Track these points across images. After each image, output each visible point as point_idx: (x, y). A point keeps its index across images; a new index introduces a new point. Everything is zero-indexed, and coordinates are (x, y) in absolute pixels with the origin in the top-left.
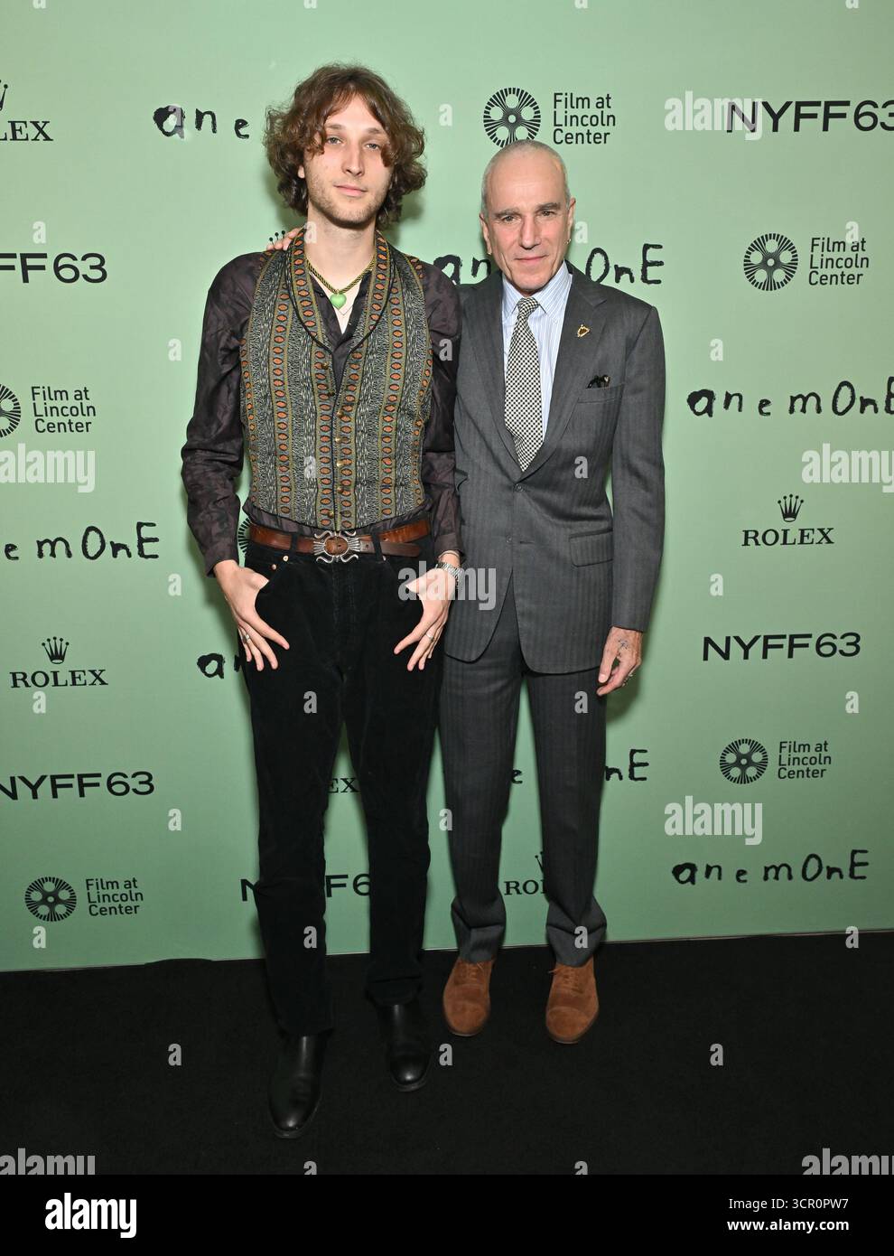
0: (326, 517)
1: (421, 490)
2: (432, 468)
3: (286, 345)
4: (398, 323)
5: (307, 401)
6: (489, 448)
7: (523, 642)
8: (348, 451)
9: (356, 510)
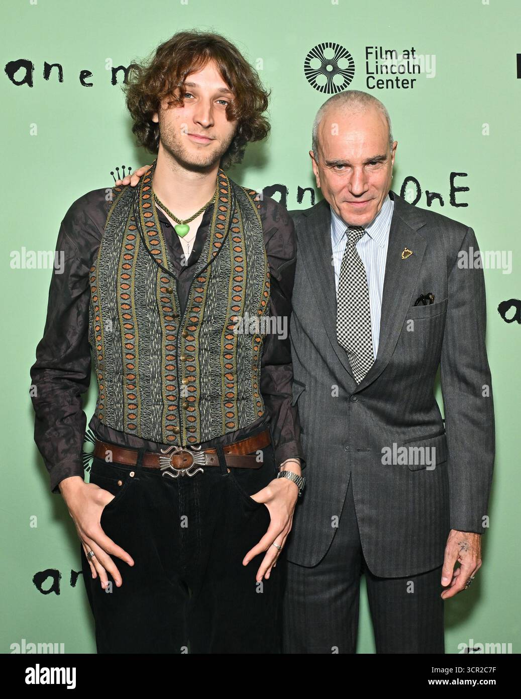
0: (171, 433)
1: (261, 403)
2: (271, 379)
3: (132, 272)
4: (238, 249)
5: (153, 323)
6: (325, 361)
7: (365, 547)
8: (192, 369)
9: (201, 425)
